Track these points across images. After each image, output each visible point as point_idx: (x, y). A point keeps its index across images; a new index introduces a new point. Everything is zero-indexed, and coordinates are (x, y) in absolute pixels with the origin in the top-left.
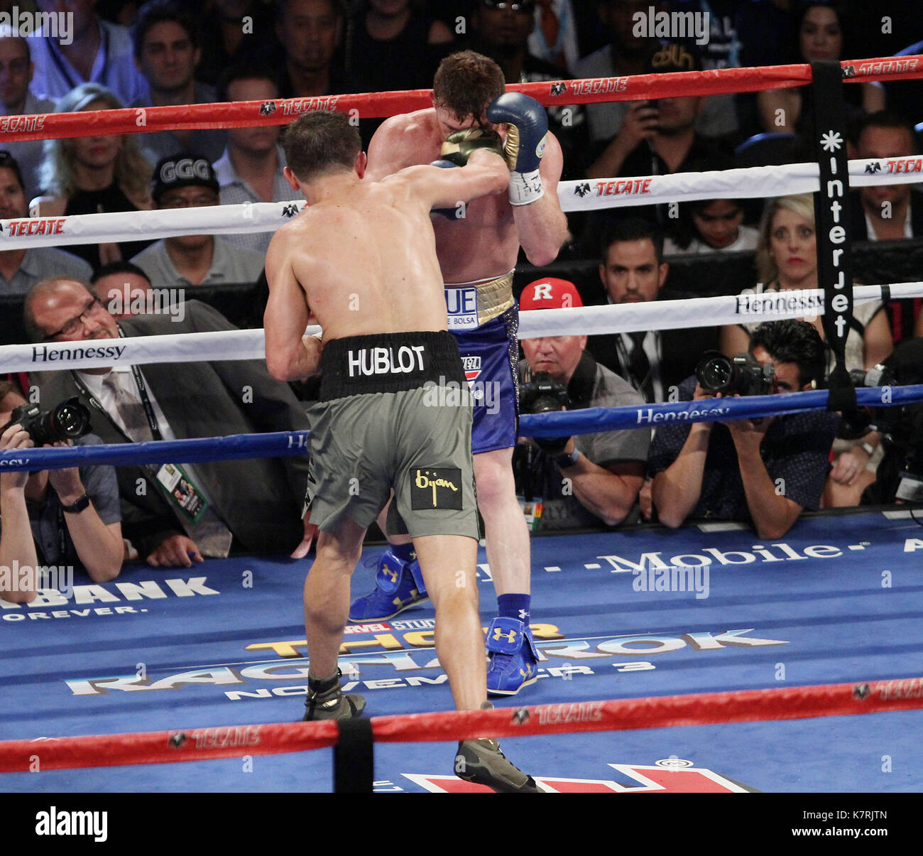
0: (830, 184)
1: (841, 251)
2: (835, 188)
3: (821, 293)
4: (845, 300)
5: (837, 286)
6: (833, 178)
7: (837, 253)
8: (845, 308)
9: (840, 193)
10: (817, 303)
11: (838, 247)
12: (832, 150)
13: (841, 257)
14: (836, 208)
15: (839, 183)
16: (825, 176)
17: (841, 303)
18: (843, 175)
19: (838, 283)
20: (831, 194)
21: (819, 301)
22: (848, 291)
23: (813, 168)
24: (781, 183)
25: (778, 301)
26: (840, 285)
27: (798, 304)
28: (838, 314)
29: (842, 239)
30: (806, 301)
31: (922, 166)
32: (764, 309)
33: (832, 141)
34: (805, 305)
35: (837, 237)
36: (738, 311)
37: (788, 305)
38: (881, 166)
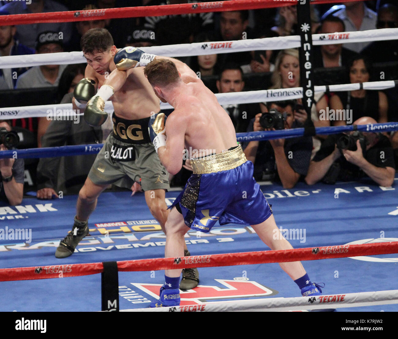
0: (305, 45)
3: (301, 89)
4: (311, 92)
6: (306, 42)
7: (308, 73)
8: (311, 95)
9: (309, 48)
10: (300, 93)
11: (308, 70)
12: (306, 31)
13: (309, 75)
14: (307, 55)
15: (308, 45)
16: (303, 41)
17: (309, 93)
18: (310, 41)
20: (305, 49)
22: (312, 88)
23: (298, 38)
24: (285, 44)
25: (284, 93)
26: (309, 86)
27: (292, 94)
28: (308, 97)
29: (310, 68)
30: (295, 92)
31: (343, 37)
32: (278, 96)
33: (305, 27)
34: (295, 94)
35: (308, 66)
36: (267, 96)
37: (288, 94)
38: (326, 37)
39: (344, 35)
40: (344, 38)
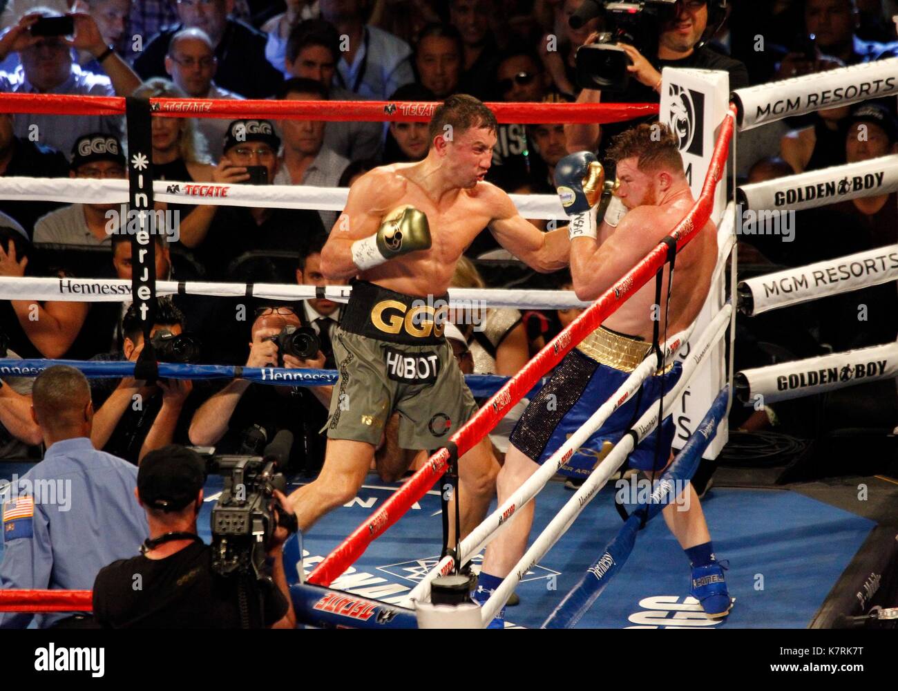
0: (138, 196)
1: (145, 251)
2: (141, 199)
4: (148, 291)
5: (142, 279)
6: (140, 191)
7: (142, 252)
8: (148, 297)
10: (127, 291)
11: (143, 247)
12: (140, 169)
13: (145, 256)
15: (145, 196)
16: (134, 189)
17: (144, 293)
18: (149, 191)
19: (143, 276)
20: (138, 204)
21: (129, 290)
22: (151, 284)
23: (125, 183)
24: (98, 193)
25: (93, 286)
26: (145, 278)
27: (110, 290)
28: (142, 301)
29: (147, 242)
30: (116, 289)
31: (214, 192)
32: (83, 292)
33: (140, 161)
34: (116, 291)
35: (143, 240)
36: (61, 291)
37: (102, 290)
38: (180, 188)
39: (218, 188)
40: (217, 195)
